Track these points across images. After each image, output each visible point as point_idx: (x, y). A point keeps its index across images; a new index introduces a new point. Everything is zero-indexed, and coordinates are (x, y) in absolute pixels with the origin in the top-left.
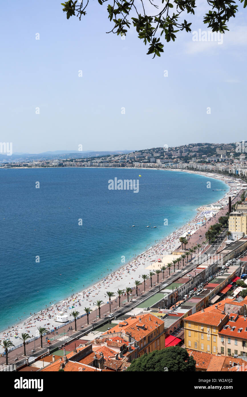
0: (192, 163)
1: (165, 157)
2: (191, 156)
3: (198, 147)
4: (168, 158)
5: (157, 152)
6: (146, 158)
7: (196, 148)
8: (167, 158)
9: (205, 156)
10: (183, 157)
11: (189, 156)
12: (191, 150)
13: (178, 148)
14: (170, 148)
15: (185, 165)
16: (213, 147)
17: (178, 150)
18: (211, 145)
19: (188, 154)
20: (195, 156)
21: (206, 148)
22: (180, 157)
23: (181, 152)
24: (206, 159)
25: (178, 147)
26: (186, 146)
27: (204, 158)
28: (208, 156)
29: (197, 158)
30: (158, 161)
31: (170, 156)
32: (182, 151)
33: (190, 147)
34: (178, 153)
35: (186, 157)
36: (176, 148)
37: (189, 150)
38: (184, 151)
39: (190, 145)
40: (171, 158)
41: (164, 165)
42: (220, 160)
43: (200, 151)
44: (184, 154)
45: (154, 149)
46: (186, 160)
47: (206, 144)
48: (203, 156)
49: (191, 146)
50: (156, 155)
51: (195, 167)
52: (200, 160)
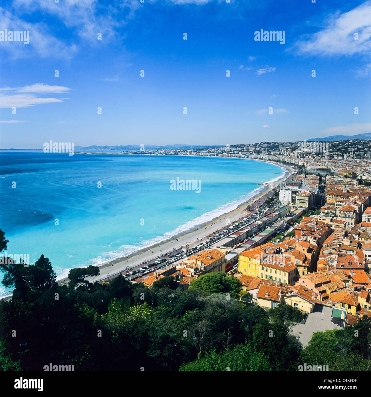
0: (263, 155)
1: (245, 150)
2: (262, 150)
5: (240, 147)
6: (232, 151)
7: (266, 145)
9: (271, 150)
10: (257, 151)
11: (260, 150)
12: (263, 146)
14: (248, 144)
15: (257, 156)
16: (277, 145)
18: (276, 143)
19: (260, 149)
20: (265, 150)
21: (272, 145)
22: (255, 151)
23: (256, 147)
25: (254, 144)
26: (259, 143)
27: (270, 152)
28: (273, 151)
30: (240, 153)
34: (253, 148)
36: (252, 145)
37: (261, 146)
38: (257, 147)
39: (262, 143)
40: (248, 151)
41: (243, 156)
42: (281, 154)
43: (268, 147)
44: (258, 149)
45: (238, 145)
46: (259, 152)
47: (273, 142)
48: (270, 150)
49: (262, 144)
50: (239, 149)
51: (264, 157)
52: (267, 153)
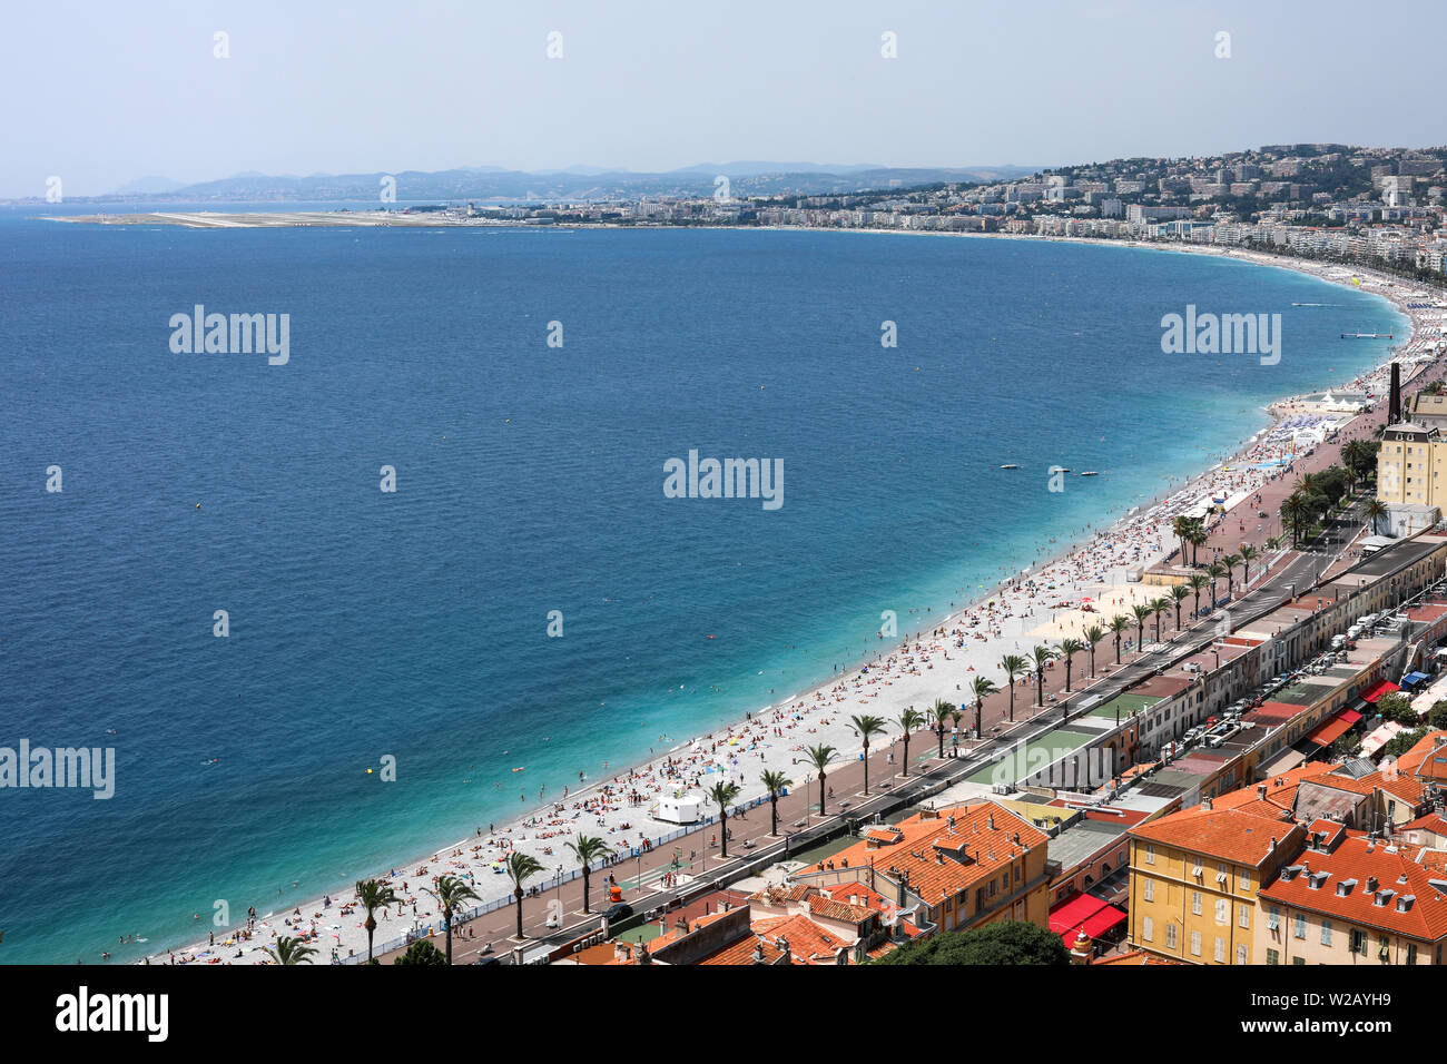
0: (1270, 224)
1: (1164, 196)
2: (1266, 194)
3: (1298, 160)
4: (1173, 200)
5: (1131, 176)
6: (1088, 198)
7: (1290, 166)
8: (1169, 203)
9: (1323, 195)
10: (1234, 199)
11: (1258, 195)
12: (1271, 173)
13: (1216, 164)
14: (1185, 159)
15: (1243, 230)
16: (1358, 162)
17: (1214, 171)
18: (1352, 152)
19: (1257, 187)
20: (1283, 196)
21: (1330, 164)
22: (1225, 201)
23: (1229, 178)
24: (1329, 208)
25: (1219, 159)
26: (1248, 153)
27: (1319, 205)
28: (1336, 199)
29: (1293, 203)
30: (1135, 211)
31: (1182, 193)
32: (1234, 175)
33: (1263, 159)
34: (1214, 181)
35: (1246, 197)
36: (1208, 162)
37: (1262, 172)
38: (1239, 176)
39: (1265, 150)
40: (1184, 202)
41: (1155, 230)
42: (1385, 216)
43: (1302, 176)
44: (1239, 189)
45: (1119, 166)
46: (1246, 209)
47: (1332, 149)
48: (1317, 196)
49: (1268, 155)
50: (1123, 186)
51: (1279, 239)
52: (1300, 214)
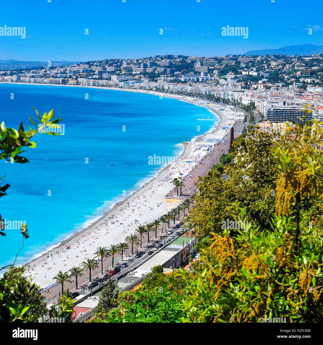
0: (161, 82)
1: (123, 72)
2: (158, 72)
3: (168, 60)
4: (126, 74)
5: (111, 65)
6: (97, 72)
7: (166, 62)
8: (125, 75)
9: (178, 72)
10: (148, 74)
11: (156, 72)
12: (160, 65)
13: (140, 61)
14: (129, 59)
15: (153, 84)
16: (188, 61)
17: (140, 63)
18: (186, 57)
19: (155, 70)
20: (164, 72)
21: (180, 62)
22: (145, 74)
23: (145, 66)
24: (181, 77)
25: (141, 59)
26: (151, 58)
27: (177, 76)
28: (182, 74)
29: (168, 75)
30: (114, 78)
31: (129, 71)
32: (147, 65)
33: (156, 60)
34: (140, 67)
35: (152, 73)
36: (138, 61)
37: (156, 64)
38: (149, 65)
39: (157, 57)
40: (131, 74)
41: (122, 84)
42: (200, 80)
43: (170, 65)
44: (149, 70)
45: (107, 62)
46: (153, 77)
47: (180, 57)
48: (176, 73)
49: (158, 58)
50: (110, 69)
51: (166, 87)
52: (172, 78)
